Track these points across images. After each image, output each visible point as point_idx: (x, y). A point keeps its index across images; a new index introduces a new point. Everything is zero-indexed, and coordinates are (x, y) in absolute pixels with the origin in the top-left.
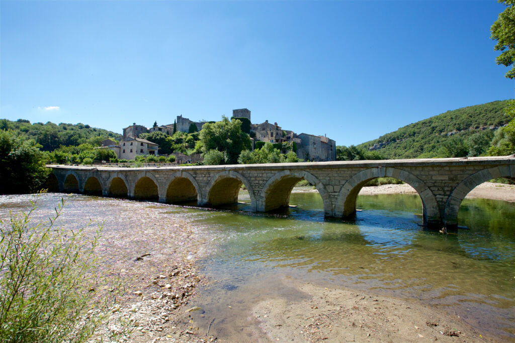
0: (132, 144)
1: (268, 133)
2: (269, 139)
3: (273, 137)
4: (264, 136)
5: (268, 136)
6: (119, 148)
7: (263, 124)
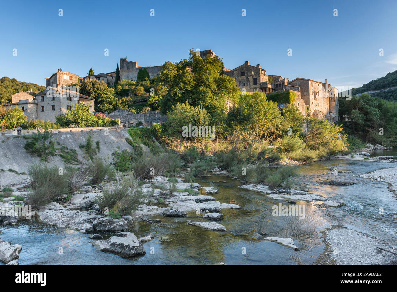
0: (54, 98)
1: (248, 79)
2: (251, 87)
3: (257, 84)
4: (243, 84)
5: (250, 84)
6: (36, 105)
7: (242, 67)
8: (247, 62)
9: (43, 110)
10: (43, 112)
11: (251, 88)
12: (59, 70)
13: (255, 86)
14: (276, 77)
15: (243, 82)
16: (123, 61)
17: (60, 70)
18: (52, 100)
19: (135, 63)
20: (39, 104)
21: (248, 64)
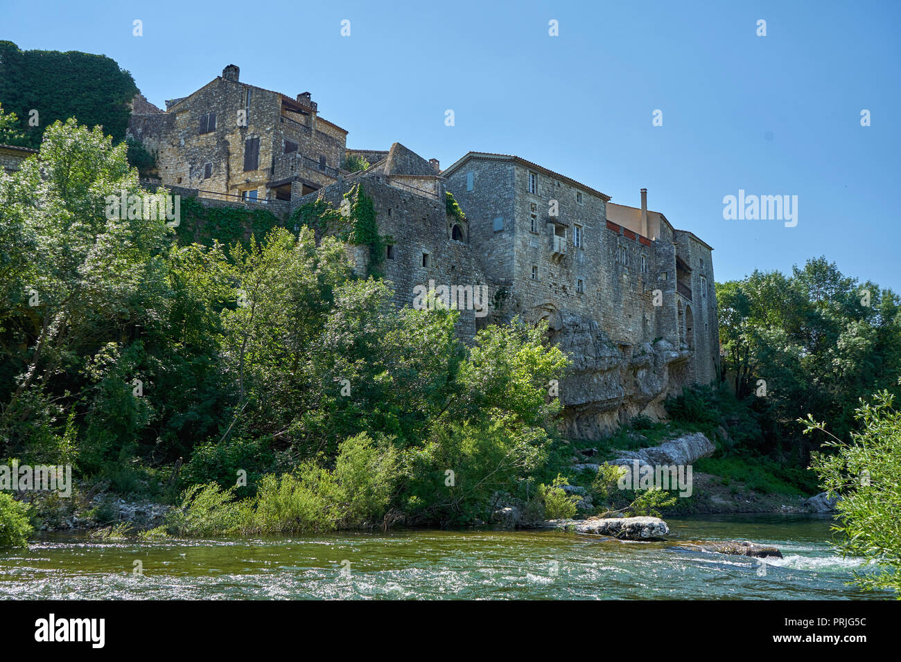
1: (226, 143)
2: (231, 183)
3: (256, 168)
4: (203, 170)
5: (228, 168)
11: (234, 187)
13: (249, 176)
15: (203, 162)
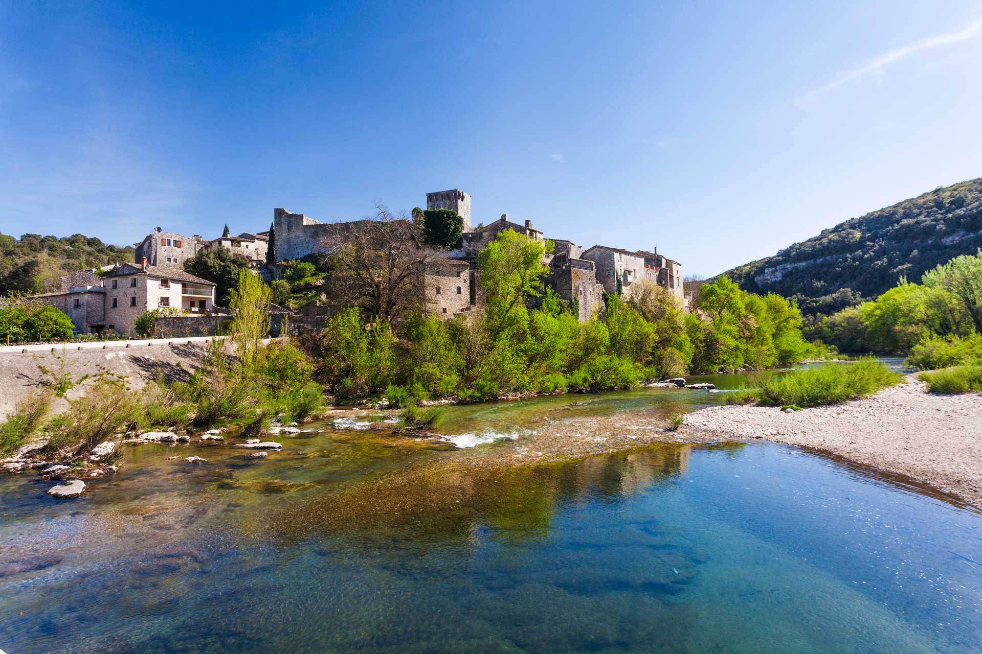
0: (134, 284)
6: (102, 296)
7: (495, 225)
8: (504, 216)
9: (115, 305)
10: (116, 309)
12: (156, 229)
14: (562, 243)
16: (279, 213)
17: (159, 230)
18: (132, 287)
19: (301, 217)
20: (108, 294)
21: (507, 220)
